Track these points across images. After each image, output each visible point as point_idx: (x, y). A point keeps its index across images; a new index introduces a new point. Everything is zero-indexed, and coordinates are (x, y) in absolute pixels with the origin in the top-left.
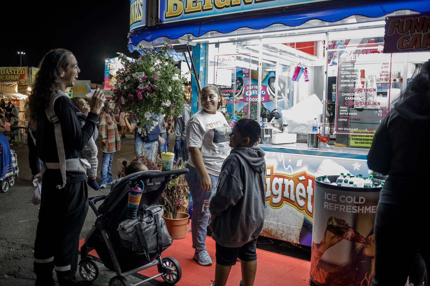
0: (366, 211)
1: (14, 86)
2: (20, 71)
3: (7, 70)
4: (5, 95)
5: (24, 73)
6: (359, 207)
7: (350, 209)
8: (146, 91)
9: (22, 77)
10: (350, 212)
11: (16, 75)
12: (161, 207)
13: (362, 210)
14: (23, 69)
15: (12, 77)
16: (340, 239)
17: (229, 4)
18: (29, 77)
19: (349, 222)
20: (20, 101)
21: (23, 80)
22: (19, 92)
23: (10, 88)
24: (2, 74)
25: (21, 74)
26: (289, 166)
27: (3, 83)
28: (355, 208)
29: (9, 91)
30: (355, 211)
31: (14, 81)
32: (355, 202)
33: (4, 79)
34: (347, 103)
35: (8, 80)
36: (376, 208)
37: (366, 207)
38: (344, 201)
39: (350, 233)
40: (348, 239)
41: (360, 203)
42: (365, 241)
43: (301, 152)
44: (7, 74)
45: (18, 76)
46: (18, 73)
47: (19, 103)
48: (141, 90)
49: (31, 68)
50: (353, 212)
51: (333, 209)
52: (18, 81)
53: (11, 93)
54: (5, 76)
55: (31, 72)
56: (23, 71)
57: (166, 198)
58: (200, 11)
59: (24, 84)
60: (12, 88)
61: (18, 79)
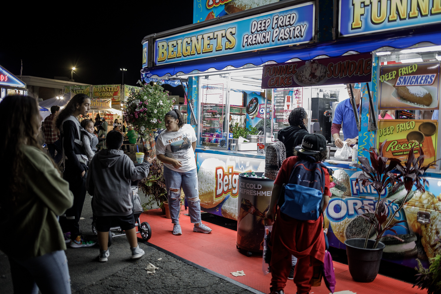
0: (263, 194)
1: (108, 102)
2: (114, 89)
3: (104, 88)
4: (100, 110)
5: (117, 90)
6: (258, 191)
7: (252, 193)
8: (140, 112)
9: (116, 93)
10: (252, 194)
11: (110, 92)
12: (136, 187)
13: (260, 193)
14: (117, 86)
15: (108, 93)
16: (247, 213)
17: (190, 54)
18: (122, 93)
19: (252, 201)
20: (114, 116)
21: (116, 96)
22: (112, 107)
23: (105, 104)
24: (99, 91)
25: (115, 91)
26: (242, 166)
27: (99, 100)
28: (255, 192)
29: (104, 107)
30: (255, 194)
31: (109, 98)
32: (255, 188)
33: (101, 95)
34: (278, 121)
35: (104, 97)
36: (270, 193)
37: (262, 192)
38: (249, 187)
39: (252, 209)
40: (251, 213)
41: (258, 188)
42: (262, 215)
43: (244, 155)
44: (103, 91)
45: (112, 93)
46: (112, 91)
47: (113, 117)
48: (137, 112)
49: (124, 85)
50: (254, 194)
51: (243, 193)
52: (112, 97)
53: (105, 108)
54: (102, 93)
55: (124, 89)
56: (117, 88)
57: (165, 189)
58: (175, 58)
59: (117, 100)
60: (106, 104)
61: (112, 96)
